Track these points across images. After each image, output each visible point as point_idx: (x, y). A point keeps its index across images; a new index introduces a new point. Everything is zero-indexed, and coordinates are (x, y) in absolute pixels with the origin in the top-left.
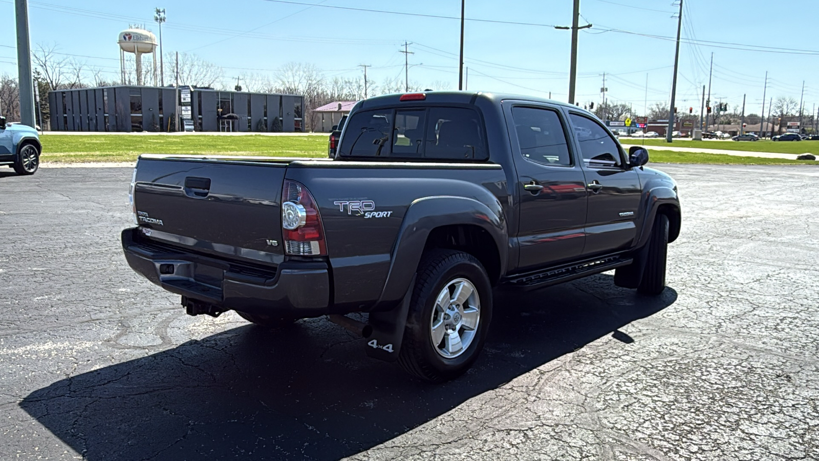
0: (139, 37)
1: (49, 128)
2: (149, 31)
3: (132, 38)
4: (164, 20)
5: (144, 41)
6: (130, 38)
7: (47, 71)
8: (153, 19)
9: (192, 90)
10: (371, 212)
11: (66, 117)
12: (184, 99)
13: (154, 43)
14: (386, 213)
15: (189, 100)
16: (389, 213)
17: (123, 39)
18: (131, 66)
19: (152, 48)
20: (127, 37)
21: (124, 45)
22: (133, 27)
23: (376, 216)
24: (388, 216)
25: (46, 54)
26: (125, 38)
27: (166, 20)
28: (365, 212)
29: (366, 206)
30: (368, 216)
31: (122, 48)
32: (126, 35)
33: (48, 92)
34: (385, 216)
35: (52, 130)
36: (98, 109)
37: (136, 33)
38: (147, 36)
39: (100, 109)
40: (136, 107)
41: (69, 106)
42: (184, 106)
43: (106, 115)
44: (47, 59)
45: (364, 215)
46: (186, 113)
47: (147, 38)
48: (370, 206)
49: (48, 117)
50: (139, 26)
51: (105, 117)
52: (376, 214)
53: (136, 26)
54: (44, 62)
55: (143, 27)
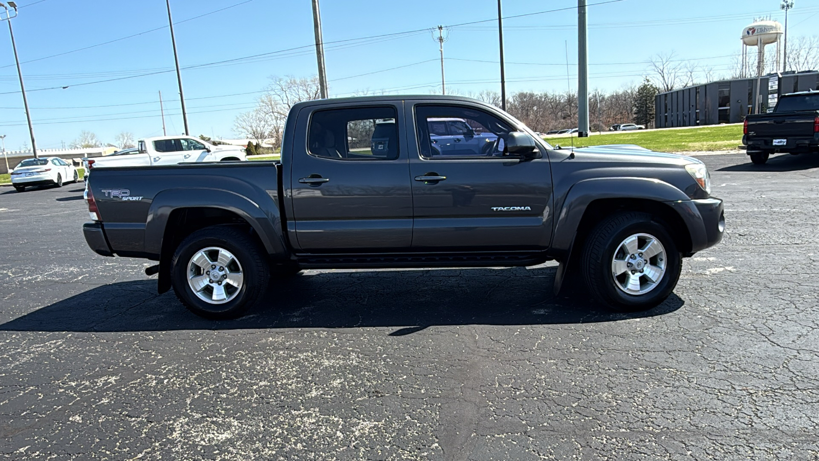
0: (763, 29)
1: (654, 126)
2: (775, 21)
3: (756, 32)
4: (791, 6)
5: (768, 32)
6: (753, 32)
7: (663, 77)
8: (779, 7)
9: (780, 76)
10: (127, 196)
11: (666, 116)
12: (772, 87)
13: (779, 32)
14: (138, 198)
15: (776, 87)
16: (141, 198)
17: (747, 34)
18: (753, 59)
19: (776, 38)
20: (750, 32)
21: (746, 40)
22: (758, 20)
23: (131, 199)
24: (140, 199)
25: (664, 63)
26: (748, 33)
27: (793, 6)
28: (122, 197)
29: (123, 193)
30: (125, 199)
31: (744, 43)
32: (750, 29)
33: (654, 96)
34: (137, 199)
35: (657, 127)
36: (691, 106)
37: (760, 26)
38: (771, 26)
39: (693, 106)
40: (724, 101)
41: (669, 107)
42: (771, 93)
43: (697, 111)
44: (665, 66)
45: (122, 198)
46: (773, 101)
47: (772, 28)
48: (126, 193)
49: (653, 117)
50: (765, 18)
51: (696, 112)
52: (131, 198)
53: (761, 19)
54: (662, 69)
55: (768, 18)
